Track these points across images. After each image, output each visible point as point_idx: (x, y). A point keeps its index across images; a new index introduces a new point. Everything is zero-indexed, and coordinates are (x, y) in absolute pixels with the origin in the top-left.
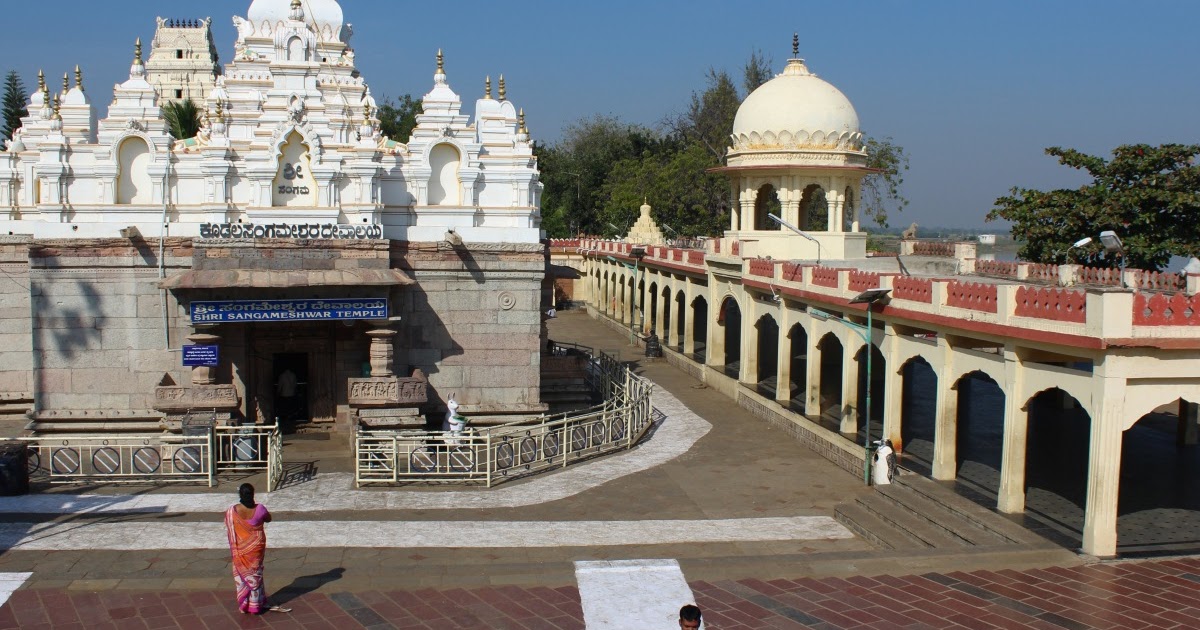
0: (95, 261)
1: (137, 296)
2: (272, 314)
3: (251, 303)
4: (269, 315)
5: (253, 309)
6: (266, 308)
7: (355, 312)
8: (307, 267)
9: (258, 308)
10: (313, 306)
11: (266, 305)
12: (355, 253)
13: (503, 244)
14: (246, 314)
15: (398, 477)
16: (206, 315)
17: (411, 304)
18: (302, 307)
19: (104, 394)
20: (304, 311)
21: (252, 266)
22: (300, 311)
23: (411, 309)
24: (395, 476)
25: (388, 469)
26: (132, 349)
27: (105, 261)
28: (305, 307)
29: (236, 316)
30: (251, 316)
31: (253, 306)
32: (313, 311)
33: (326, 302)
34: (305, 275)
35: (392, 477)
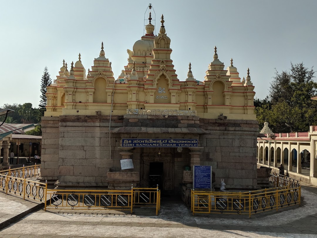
0: (86, 124)
1: (100, 138)
2: (153, 144)
3: (145, 140)
4: (152, 145)
5: (146, 142)
6: (151, 142)
7: (185, 144)
8: (167, 126)
9: (148, 142)
10: (169, 142)
11: (151, 141)
12: (186, 122)
13: (242, 120)
14: (143, 144)
15: (211, 211)
16: (128, 144)
17: (205, 143)
18: (165, 142)
19: (85, 176)
20: (166, 143)
21: (146, 126)
22: (164, 144)
23: (205, 145)
24: (209, 211)
25: (206, 208)
26: (97, 158)
27: (89, 124)
28: (166, 142)
29: (139, 145)
30: (145, 145)
31: (146, 141)
32: (169, 143)
33: (174, 140)
34: (167, 129)
35: (208, 211)
